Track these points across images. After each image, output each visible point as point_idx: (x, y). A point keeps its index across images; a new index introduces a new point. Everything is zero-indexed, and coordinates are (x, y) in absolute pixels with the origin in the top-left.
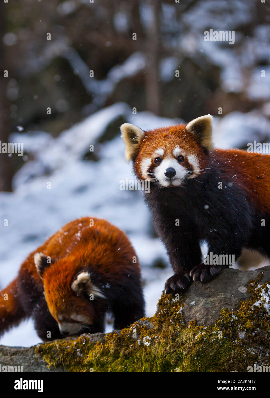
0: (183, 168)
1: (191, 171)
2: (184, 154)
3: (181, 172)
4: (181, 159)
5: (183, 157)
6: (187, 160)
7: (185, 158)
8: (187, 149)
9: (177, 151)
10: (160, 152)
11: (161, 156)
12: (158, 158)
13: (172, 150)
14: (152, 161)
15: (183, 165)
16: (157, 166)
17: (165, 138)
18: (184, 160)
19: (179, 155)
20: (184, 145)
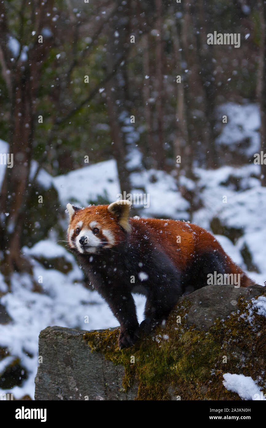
0: (97, 239)
1: (106, 242)
2: (99, 227)
3: (94, 241)
4: (95, 231)
5: (98, 229)
6: (101, 232)
7: (99, 231)
8: (103, 224)
9: (93, 224)
10: (80, 224)
11: (80, 227)
12: (78, 228)
13: (89, 223)
14: (74, 231)
15: (97, 236)
16: (77, 236)
17: (88, 213)
18: (99, 232)
19: (94, 227)
20: (101, 220)
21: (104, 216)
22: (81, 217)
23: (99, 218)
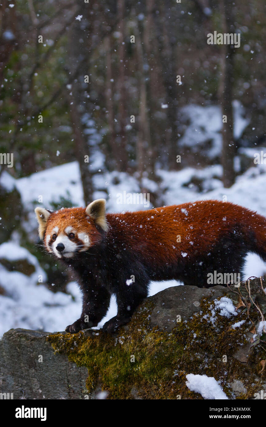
0: (73, 243)
1: (82, 245)
2: (74, 232)
3: (71, 246)
4: (72, 237)
5: (74, 234)
6: (77, 236)
8: (78, 228)
9: (69, 229)
10: (56, 230)
12: (55, 234)
13: (64, 229)
14: (51, 237)
15: (73, 241)
16: (54, 242)
17: (63, 219)
18: (74, 237)
19: (70, 232)
20: (76, 224)
21: (80, 220)
22: (56, 223)
23: (75, 222)
